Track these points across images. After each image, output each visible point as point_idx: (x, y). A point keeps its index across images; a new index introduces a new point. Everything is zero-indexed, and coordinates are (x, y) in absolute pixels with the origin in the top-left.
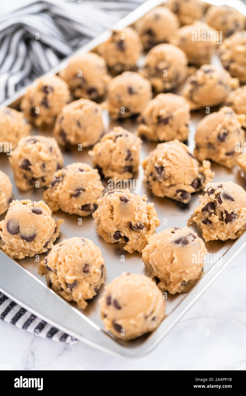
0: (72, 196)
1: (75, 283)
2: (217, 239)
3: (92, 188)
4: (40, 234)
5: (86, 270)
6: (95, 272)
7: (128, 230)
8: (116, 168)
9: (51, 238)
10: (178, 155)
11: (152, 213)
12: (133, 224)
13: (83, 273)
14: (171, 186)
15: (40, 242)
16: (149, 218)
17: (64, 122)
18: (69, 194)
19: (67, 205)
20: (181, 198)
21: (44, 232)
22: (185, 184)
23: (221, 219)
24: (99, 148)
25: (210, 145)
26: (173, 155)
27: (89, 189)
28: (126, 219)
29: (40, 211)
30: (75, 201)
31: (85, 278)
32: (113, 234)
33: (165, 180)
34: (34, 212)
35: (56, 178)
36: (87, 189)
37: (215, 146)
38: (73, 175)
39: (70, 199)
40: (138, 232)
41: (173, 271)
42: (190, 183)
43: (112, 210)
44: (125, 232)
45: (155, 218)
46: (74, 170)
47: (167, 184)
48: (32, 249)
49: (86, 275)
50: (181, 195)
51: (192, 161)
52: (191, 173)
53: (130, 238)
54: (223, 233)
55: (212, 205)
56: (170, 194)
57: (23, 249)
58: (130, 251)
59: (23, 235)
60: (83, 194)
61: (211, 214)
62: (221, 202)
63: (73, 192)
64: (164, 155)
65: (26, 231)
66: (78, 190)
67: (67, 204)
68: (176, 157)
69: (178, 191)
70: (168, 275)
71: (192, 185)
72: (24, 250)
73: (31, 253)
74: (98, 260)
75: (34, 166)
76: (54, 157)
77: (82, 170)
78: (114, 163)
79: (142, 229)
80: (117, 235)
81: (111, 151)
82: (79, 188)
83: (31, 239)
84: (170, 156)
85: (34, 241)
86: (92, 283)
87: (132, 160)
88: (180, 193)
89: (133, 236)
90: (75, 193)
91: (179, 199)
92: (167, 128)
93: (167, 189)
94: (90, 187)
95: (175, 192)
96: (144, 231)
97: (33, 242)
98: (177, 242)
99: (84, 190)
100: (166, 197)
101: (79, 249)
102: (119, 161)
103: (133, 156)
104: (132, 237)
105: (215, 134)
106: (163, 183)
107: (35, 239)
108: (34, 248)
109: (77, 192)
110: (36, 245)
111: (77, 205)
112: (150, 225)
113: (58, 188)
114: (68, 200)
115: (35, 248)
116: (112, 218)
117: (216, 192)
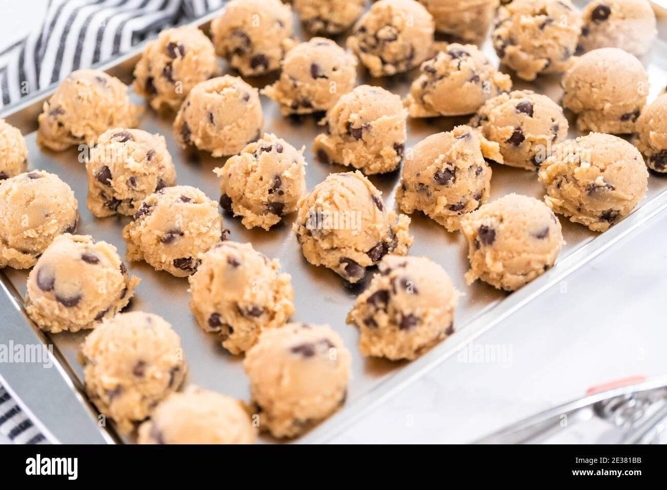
0: (160, 240)
1: (118, 391)
2: (380, 355)
3: (197, 232)
4: (88, 297)
5: (139, 370)
6: (153, 378)
7: (233, 313)
8: (251, 202)
9: (111, 306)
10: (351, 197)
11: (283, 292)
12: (241, 305)
13: (132, 376)
14: (333, 249)
15: (88, 310)
16: (275, 299)
17: (190, 110)
18: (156, 237)
19: (152, 255)
20: (345, 272)
21: (97, 295)
22: (356, 250)
23: (392, 322)
24: (233, 163)
25: (422, 188)
26: (342, 196)
27: (190, 233)
28: (230, 296)
29: (95, 259)
30: (163, 250)
31: (134, 385)
32: (207, 317)
33: (323, 237)
34: (86, 258)
35: (145, 205)
36: (186, 233)
37: (431, 189)
38: (168, 206)
39: (156, 245)
40: (252, 321)
41: (281, 398)
42: (367, 250)
43: (212, 277)
44: (228, 318)
45: (285, 301)
46: (172, 198)
47: (325, 245)
48: (74, 320)
49: (137, 379)
50: (347, 268)
51: (375, 213)
52: (370, 232)
53: (235, 328)
54: (391, 347)
55: (384, 296)
56: (329, 263)
57: (58, 317)
58: (233, 351)
59: (60, 295)
60: (180, 240)
61: (377, 310)
62: (395, 292)
63: (162, 235)
64: (327, 194)
65: (66, 289)
66: (171, 232)
67: (151, 252)
68: (348, 201)
69: (342, 260)
70: (271, 402)
71: (370, 253)
72: (60, 320)
73: (72, 325)
74: (166, 358)
75: (115, 181)
76: (154, 169)
77: (185, 200)
78: (248, 195)
79: (258, 315)
80: (215, 320)
81: (248, 174)
82: (173, 230)
83: (72, 303)
84: (336, 198)
85: (78, 307)
86: (147, 394)
87: (281, 193)
88: (346, 264)
89: (241, 327)
90: (165, 236)
91: (343, 273)
92: (359, 145)
93: (325, 253)
94: (192, 231)
95: (337, 261)
96: (262, 320)
97: (75, 309)
98: (296, 350)
99: (182, 234)
100: (322, 267)
101: (135, 333)
102: (258, 192)
103: (284, 187)
104: (239, 328)
105: (431, 170)
106: (320, 241)
107: (79, 305)
108: (77, 318)
109: (169, 235)
110: (80, 314)
111: (166, 258)
112: (274, 313)
113: (143, 222)
114: (153, 247)
115: (79, 319)
116: (210, 290)
117: (393, 274)
